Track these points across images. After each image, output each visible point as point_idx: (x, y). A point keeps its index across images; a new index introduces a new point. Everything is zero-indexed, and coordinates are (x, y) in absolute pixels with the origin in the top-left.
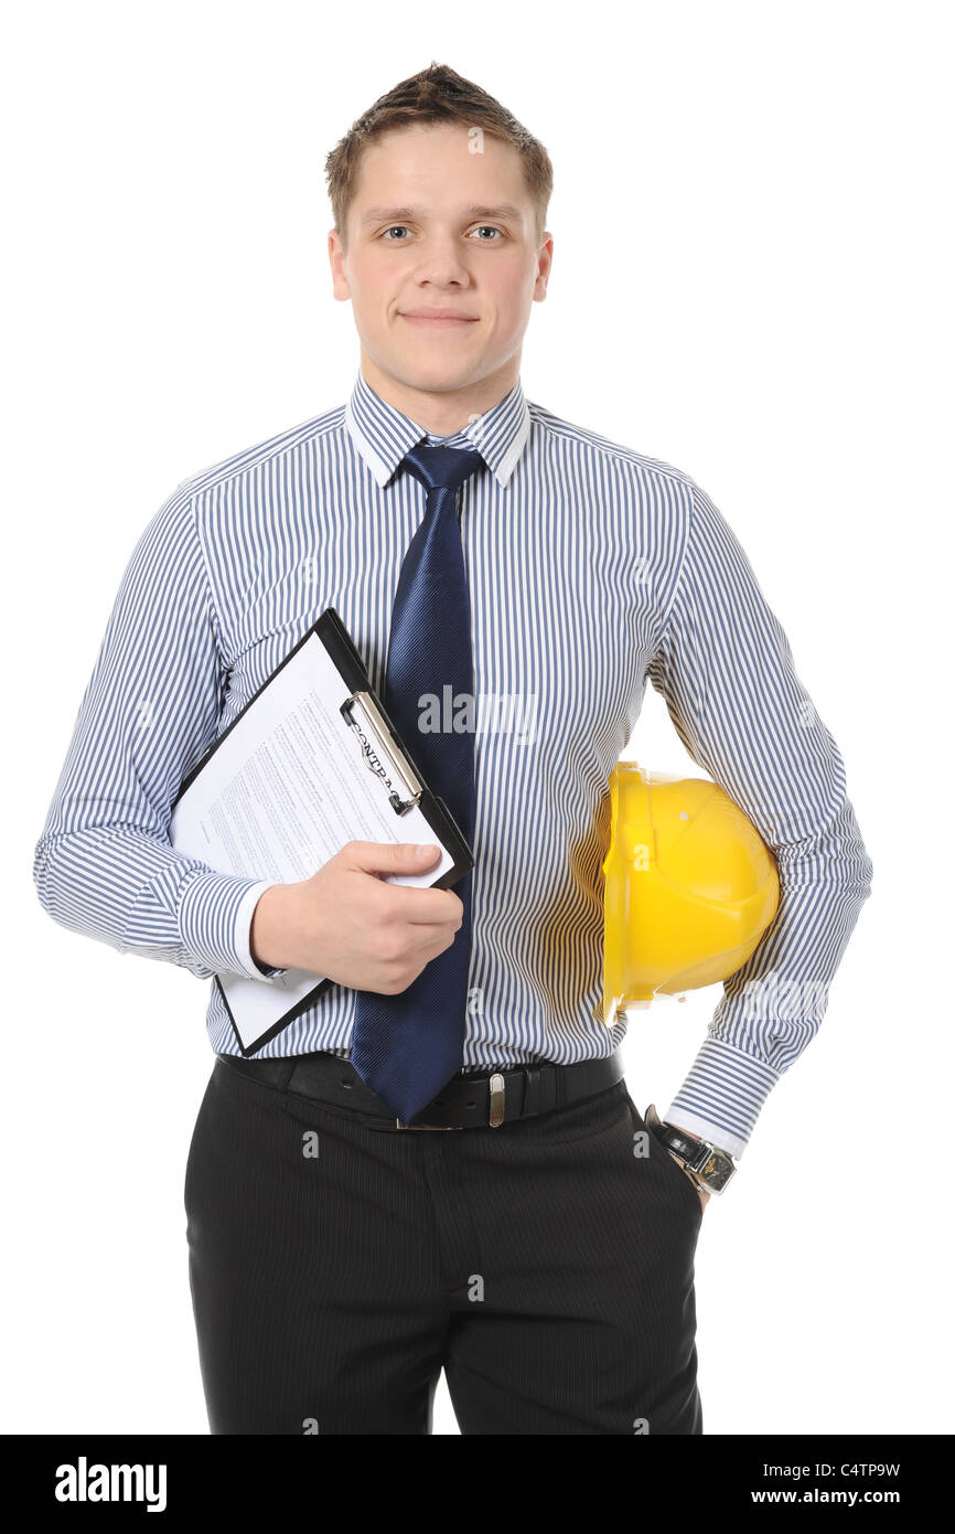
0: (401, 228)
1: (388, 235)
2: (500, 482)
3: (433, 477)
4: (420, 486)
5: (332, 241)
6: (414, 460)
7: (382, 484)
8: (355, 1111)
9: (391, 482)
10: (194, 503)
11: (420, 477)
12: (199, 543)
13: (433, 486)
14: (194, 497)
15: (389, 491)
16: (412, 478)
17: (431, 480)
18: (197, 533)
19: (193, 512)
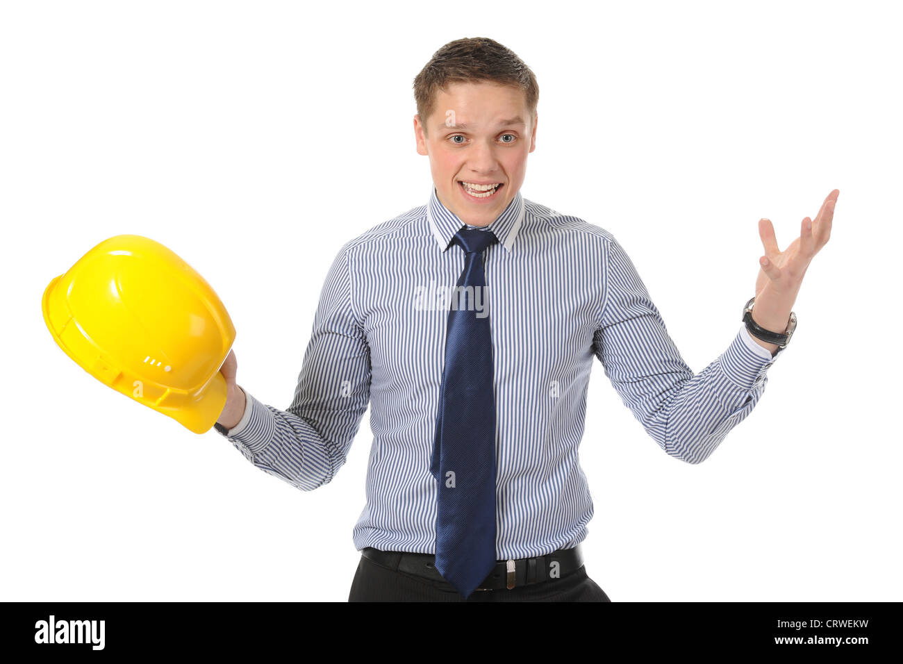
0: (460, 137)
1: (453, 139)
2: (507, 249)
3: (469, 247)
4: (463, 251)
5: (416, 122)
6: (460, 237)
7: (443, 250)
8: (433, 580)
9: (447, 249)
10: (347, 254)
11: (463, 247)
12: (348, 274)
13: (469, 251)
14: (348, 251)
15: (446, 252)
16: (458, 247)
17: (467, 248)
18: (348, 269)
19: (347, 259)
